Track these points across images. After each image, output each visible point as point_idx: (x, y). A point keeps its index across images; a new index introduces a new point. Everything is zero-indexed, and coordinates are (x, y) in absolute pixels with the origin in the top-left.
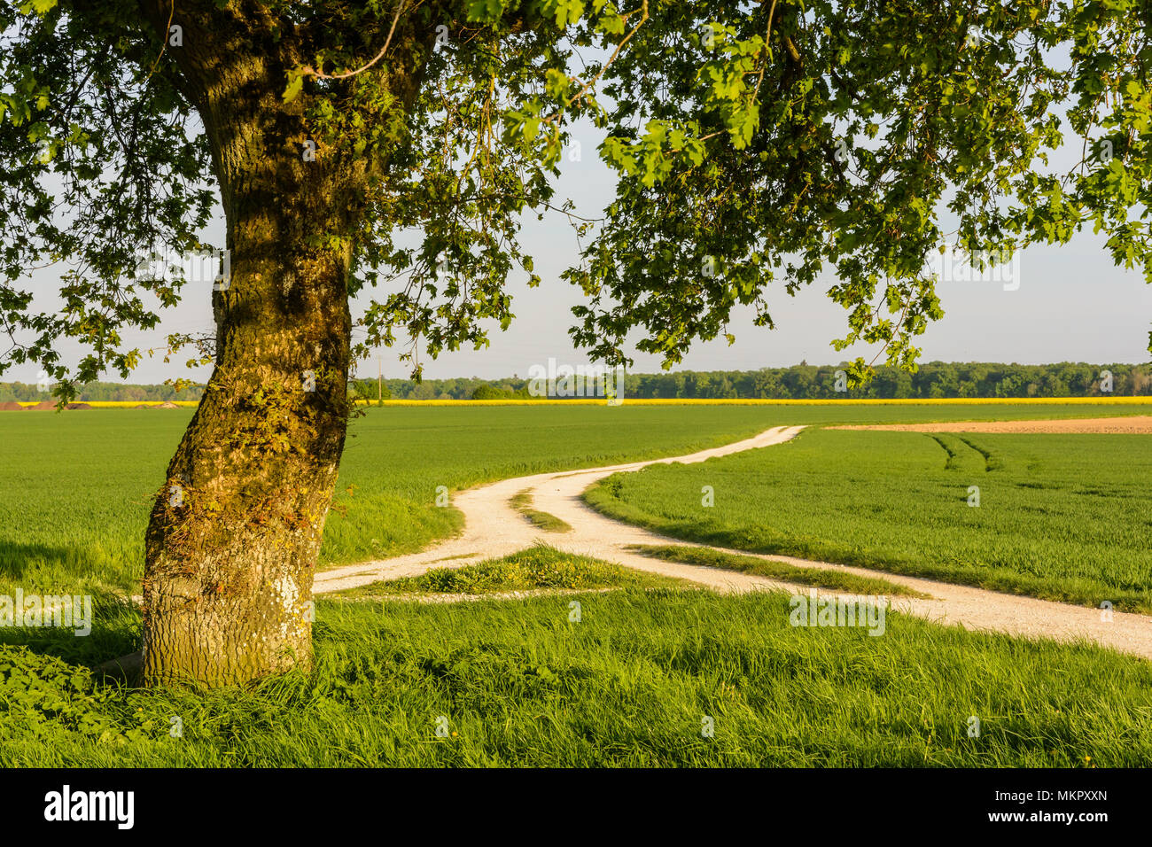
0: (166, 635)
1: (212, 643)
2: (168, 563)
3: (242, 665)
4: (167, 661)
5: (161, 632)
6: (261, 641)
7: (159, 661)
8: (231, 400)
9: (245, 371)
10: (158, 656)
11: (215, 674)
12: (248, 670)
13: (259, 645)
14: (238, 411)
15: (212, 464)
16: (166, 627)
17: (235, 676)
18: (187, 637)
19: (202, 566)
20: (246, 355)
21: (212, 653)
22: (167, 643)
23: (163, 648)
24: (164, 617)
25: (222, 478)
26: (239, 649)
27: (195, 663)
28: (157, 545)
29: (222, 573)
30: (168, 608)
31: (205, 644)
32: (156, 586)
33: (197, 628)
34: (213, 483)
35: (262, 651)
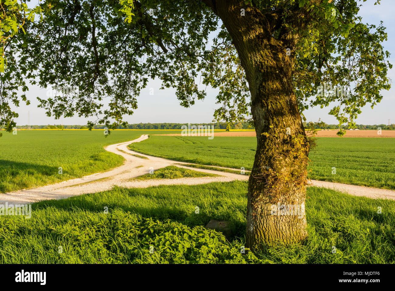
0: (265, 225)
1: (284, 228)
2: (264, 198)
3: (295, 235)
4: (266, 233)
5: (263, 223)
6: (299, 226)
7: (262, 233)
8: (278, 140)
9: (282, 130)
10: (262, 231)
11: (286, 238)
12: (297, 237)
13: (299, 227)
14: (283, 144)
15: (281, 163)
16: (265, 221)
17: (293, 239)
18: (274, 225)
19: (280, 200)
20: (280, 124)
21: (284, 231)
22: (266, 227)
23: (264, 229)
24: (264, 218)
25: (285, 168)
26: (293, 229)
27: (278, 235)
28: (258, 192)
29: (288, 202)
30: (266, 214)
31: (281, 228)
32: (260, 207)
33: (278, 222)
34: (283, 170)
35: (300, 229)
